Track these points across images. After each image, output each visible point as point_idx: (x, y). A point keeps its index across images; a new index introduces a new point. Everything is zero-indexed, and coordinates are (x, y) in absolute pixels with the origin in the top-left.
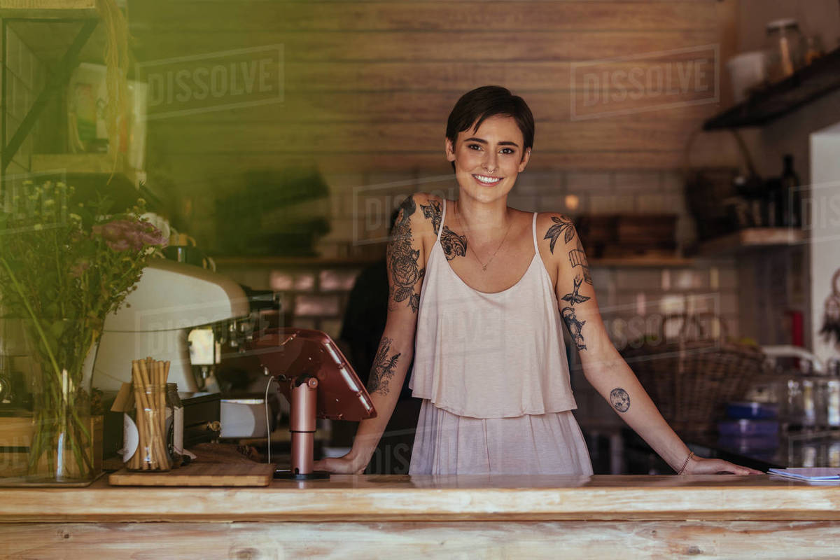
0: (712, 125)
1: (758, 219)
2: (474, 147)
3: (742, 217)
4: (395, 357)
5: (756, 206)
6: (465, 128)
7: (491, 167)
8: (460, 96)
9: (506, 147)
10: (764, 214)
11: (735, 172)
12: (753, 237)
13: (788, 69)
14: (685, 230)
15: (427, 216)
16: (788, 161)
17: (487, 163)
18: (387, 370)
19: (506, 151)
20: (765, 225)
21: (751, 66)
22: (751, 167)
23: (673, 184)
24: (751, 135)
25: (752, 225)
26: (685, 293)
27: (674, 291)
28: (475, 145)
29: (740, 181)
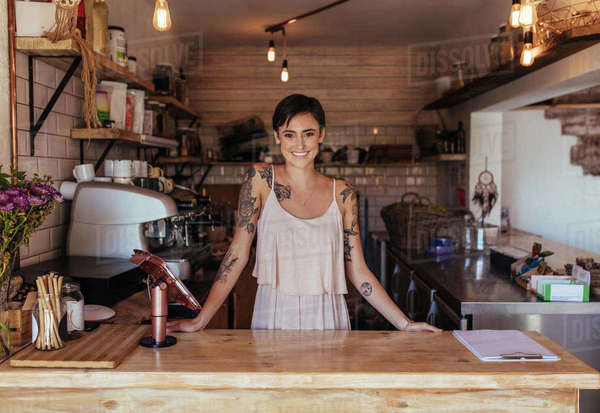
0: (428, 108)
1: (446, 150)
2: (289, 136)
3: (440, 149)
4: (234, 260)
5: (446, 143)
6: (282, 124)
7: (301, 147)
8: (278, 102)
9: (309, 133)
10: (449, 147)
11: (437, 127)
12: (444, 157)
13: (462, 84)
14: (416, 151)
15: (263, 177)
16: (460, 123)
17: (298, 145)
18: (228, 268)
19: (309, 135)
20: (450, 152)
21: (445, 82)
22: (444, 127)
23: (411, 132)
24: (444, 112)
25: (444, 152)
26: (416, 176)
27: (411, 175)
28: (289, 135)
29: (439, 132)
